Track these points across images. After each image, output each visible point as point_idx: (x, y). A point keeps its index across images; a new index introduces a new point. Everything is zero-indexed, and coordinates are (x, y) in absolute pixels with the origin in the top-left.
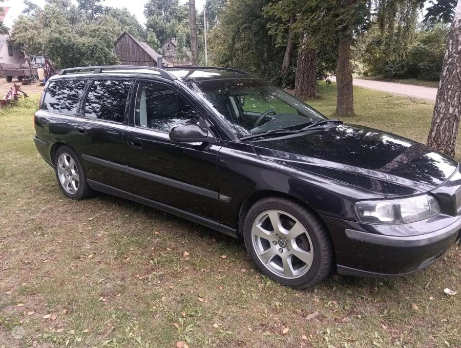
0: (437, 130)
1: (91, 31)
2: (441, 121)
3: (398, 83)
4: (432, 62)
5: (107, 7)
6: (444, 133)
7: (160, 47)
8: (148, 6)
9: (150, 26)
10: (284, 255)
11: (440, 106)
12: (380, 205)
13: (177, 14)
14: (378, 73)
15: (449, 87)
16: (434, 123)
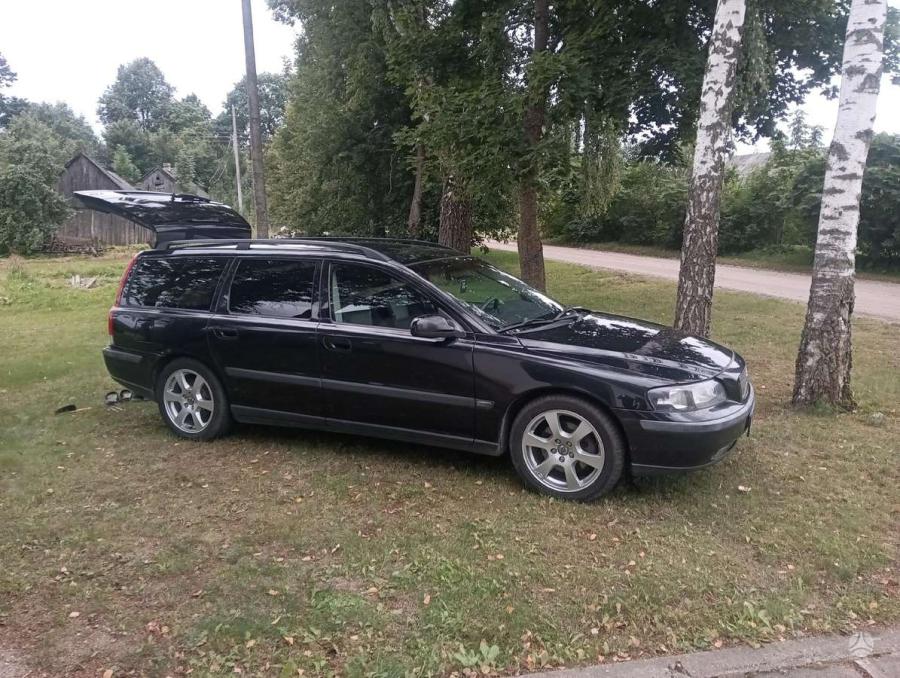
0: (685, 319)
1: (11, 151)
2: (689, 306)
3: (589, 249)
4: (640, 215)
5: (15, 99)
6: (694, 321)
7: (139, 181)
8: (107, 100)
9: (114, 140)
10: (568, 463)
11: (685, 286)
12: (673, 391)
13: (168, 117)
14: (555, 232)
15: (695, 260)
16: (680, 309)
